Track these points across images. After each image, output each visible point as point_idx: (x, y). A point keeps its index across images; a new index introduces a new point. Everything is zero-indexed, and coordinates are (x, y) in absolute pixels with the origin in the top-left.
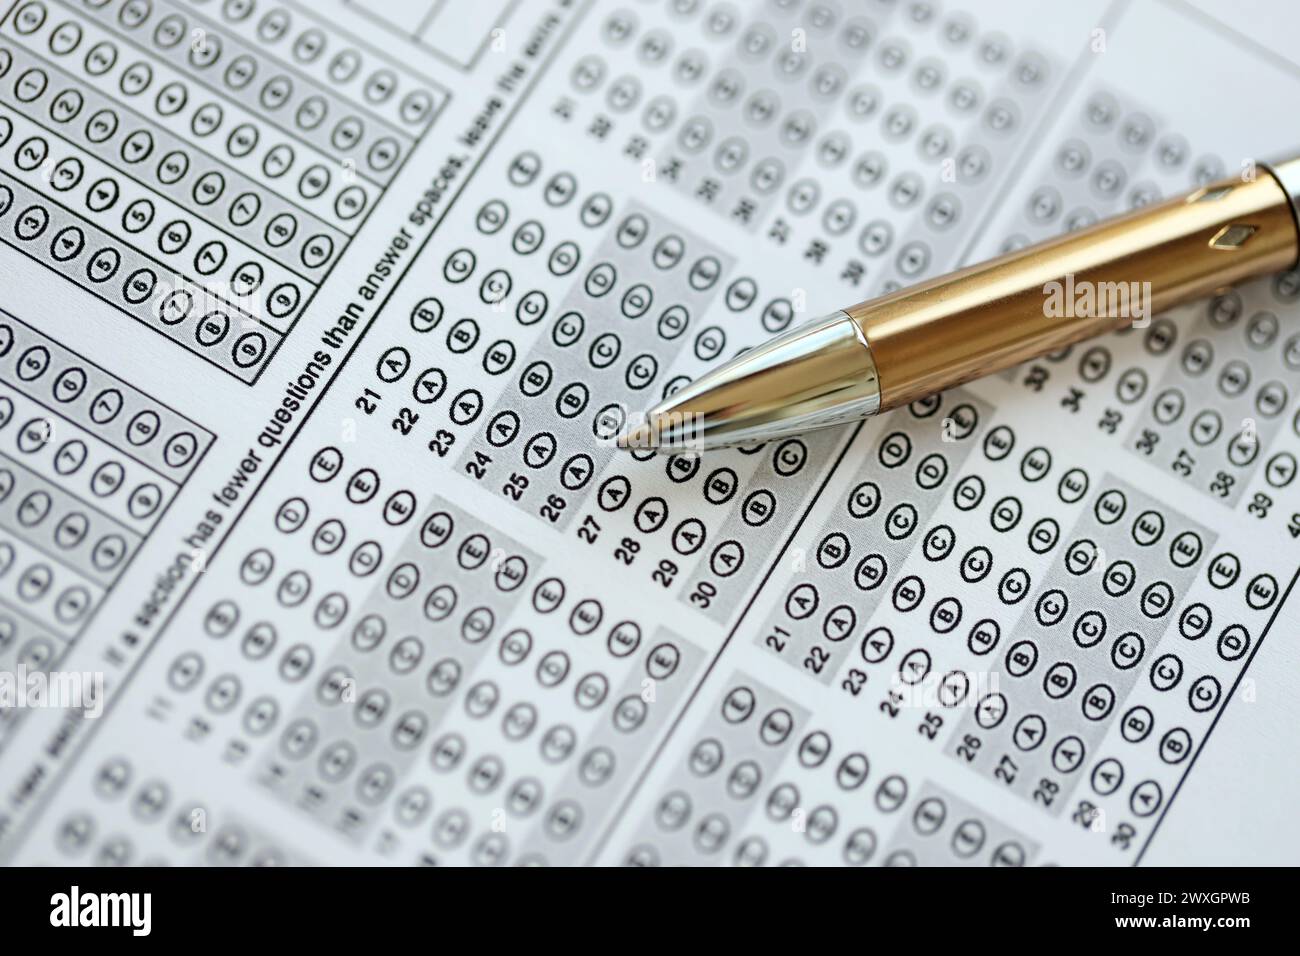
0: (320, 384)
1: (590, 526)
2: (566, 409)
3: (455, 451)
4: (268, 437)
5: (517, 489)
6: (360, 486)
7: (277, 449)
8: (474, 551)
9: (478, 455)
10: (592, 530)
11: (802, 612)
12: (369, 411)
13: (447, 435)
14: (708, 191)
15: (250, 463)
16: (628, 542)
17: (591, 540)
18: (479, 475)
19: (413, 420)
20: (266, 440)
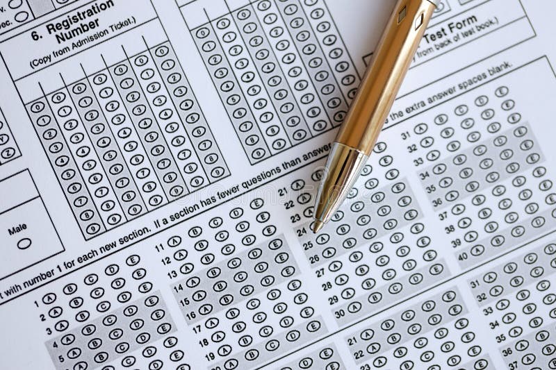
0: (272, 177)
1: (321, 272)
2: (340, 231)
3: (298, 223)
4: (246, 185)
5: (308, 246)
6: (262, 217)
7: (246, 190)
8: (282, 258)
9: (304, 229)
10: (321, 273)
11: (365, 338)
12: (281, 195)
13: (299, 217)
14: (431, 189)
15: (235, 189)
16: (329, 284)
17: (319, 276)
18: (300, 235)
19: (292, 206)
20: (244, 185)
